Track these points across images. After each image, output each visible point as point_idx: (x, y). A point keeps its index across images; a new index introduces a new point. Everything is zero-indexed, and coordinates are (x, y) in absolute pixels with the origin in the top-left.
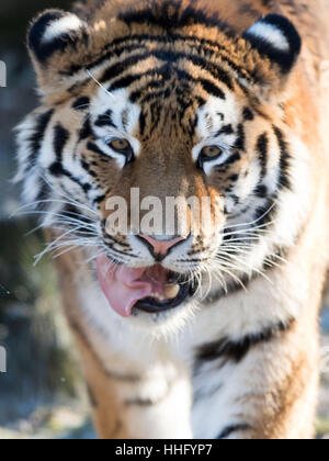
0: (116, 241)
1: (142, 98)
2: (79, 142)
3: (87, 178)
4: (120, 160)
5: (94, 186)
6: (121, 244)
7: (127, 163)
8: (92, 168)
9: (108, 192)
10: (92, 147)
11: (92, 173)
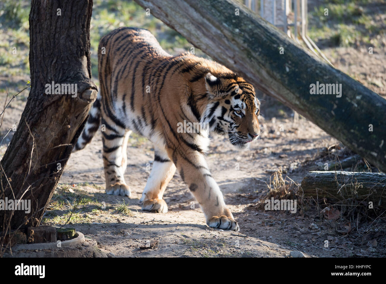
0: (243, 136)
1: (244, 100)
2: (230, 112)
3: (232, 121)
4: (240, 116)
5: (235, 123)
6: (245, 136)
7: (242, 117)
8: (234, 119)
9: (240, 125)
10: (234, 113)
11: (234, 120)
